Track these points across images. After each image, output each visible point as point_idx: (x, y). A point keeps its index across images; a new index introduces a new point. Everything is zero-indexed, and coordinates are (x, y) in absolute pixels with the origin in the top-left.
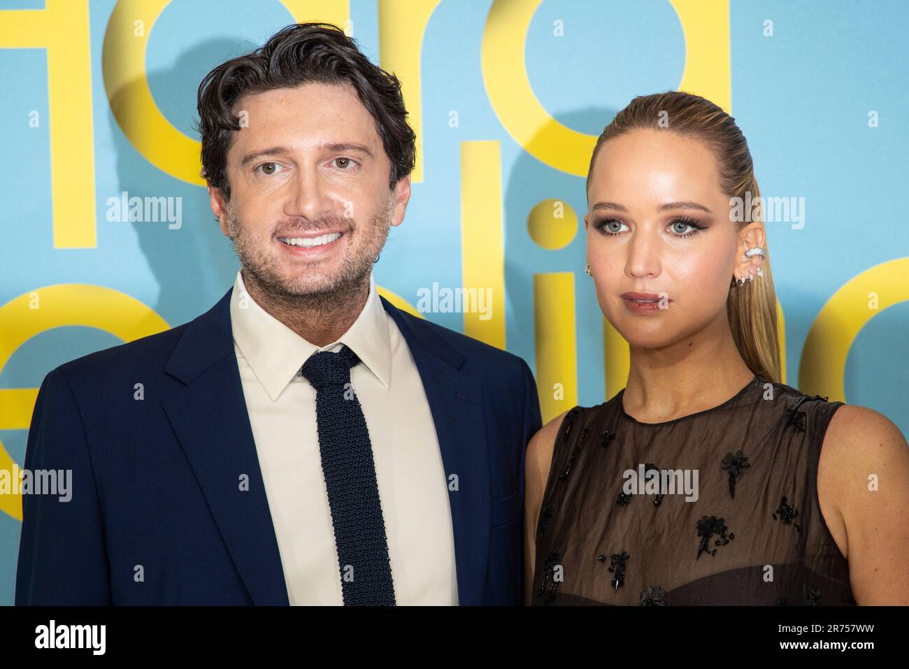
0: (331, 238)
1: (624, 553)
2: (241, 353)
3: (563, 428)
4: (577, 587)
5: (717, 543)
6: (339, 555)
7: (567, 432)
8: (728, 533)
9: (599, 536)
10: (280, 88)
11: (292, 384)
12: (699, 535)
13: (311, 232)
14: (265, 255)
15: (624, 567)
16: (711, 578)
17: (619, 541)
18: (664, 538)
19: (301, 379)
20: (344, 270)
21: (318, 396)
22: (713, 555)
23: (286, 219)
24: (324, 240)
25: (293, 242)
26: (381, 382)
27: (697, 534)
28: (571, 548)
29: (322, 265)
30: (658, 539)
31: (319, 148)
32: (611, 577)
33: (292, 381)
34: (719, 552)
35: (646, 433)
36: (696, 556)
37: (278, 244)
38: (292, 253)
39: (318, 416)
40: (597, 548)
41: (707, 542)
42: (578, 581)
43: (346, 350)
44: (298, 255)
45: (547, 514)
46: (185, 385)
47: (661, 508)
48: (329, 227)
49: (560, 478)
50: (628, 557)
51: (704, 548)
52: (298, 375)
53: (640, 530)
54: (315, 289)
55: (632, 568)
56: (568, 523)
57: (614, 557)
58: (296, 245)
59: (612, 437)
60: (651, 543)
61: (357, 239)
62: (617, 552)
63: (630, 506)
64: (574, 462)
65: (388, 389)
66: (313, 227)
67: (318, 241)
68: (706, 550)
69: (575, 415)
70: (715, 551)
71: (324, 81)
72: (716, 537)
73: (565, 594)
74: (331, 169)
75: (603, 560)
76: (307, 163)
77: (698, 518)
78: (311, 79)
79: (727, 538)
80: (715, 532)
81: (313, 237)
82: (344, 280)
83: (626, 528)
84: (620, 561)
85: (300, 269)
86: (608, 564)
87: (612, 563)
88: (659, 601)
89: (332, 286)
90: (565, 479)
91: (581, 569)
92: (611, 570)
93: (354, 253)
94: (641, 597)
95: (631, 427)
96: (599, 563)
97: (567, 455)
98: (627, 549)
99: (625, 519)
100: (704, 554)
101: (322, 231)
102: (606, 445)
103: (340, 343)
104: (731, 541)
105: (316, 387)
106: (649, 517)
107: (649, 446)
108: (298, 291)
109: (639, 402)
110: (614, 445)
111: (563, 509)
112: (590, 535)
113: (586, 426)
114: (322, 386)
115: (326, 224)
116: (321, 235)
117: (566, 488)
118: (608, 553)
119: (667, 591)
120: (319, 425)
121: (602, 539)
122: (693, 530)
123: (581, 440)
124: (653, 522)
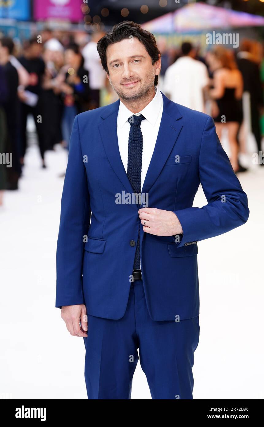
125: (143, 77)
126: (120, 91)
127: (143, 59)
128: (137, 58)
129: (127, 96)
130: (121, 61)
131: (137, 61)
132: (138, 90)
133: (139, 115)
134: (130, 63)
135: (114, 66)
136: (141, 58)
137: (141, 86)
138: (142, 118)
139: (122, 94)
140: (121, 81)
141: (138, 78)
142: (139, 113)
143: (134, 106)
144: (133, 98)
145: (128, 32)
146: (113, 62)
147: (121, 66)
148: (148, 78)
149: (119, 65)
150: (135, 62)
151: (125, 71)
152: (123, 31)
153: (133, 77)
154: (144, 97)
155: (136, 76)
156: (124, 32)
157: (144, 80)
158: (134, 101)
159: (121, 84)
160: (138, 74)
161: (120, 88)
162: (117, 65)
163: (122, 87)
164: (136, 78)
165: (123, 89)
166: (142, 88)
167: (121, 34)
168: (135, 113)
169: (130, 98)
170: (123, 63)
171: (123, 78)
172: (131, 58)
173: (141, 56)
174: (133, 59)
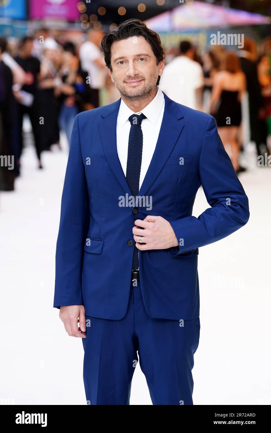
125: (147, 76)
126: (123, 89)
127: (148, 58)
128: (142, 57)
129: (130, 95)
130: (126, 59)
131: (142, 59)
132: (141, 89)
133: (139, 115)
134: (135, 61)
135: (118, 64)
136: (146, 57)
137: (144, 85)
138: (143, 117)
139: (125, 92)
140: (125, 79)
141: (142, 77)
142: (140, 112)
143: (136, 105)
144: (135, 97)
145: (135, 30)
146: (118, 59)
147: (126, 64)
148: (152, 77)
149: (124, 63)
150: (140, 60)
151: (129, 69)
152: (130, 28)
153: (138, 75)
154: (146, 97)
155: (141, 75)
156: (131, 30)
157: (148, 79)
158: (136, 100)
159: (124, 82)
160: (142, 73)
161: (123, 86)
162: (122, 62)
163: (125, 85)
165: (126, 87)
166: (145, 88)
167: (127, 31)
168: (136, 112)
169: (133, 97)
170: (128, 61)
171: (128, 76)
172: (136, 57)
173: (147, 55)
174: (138, 57)
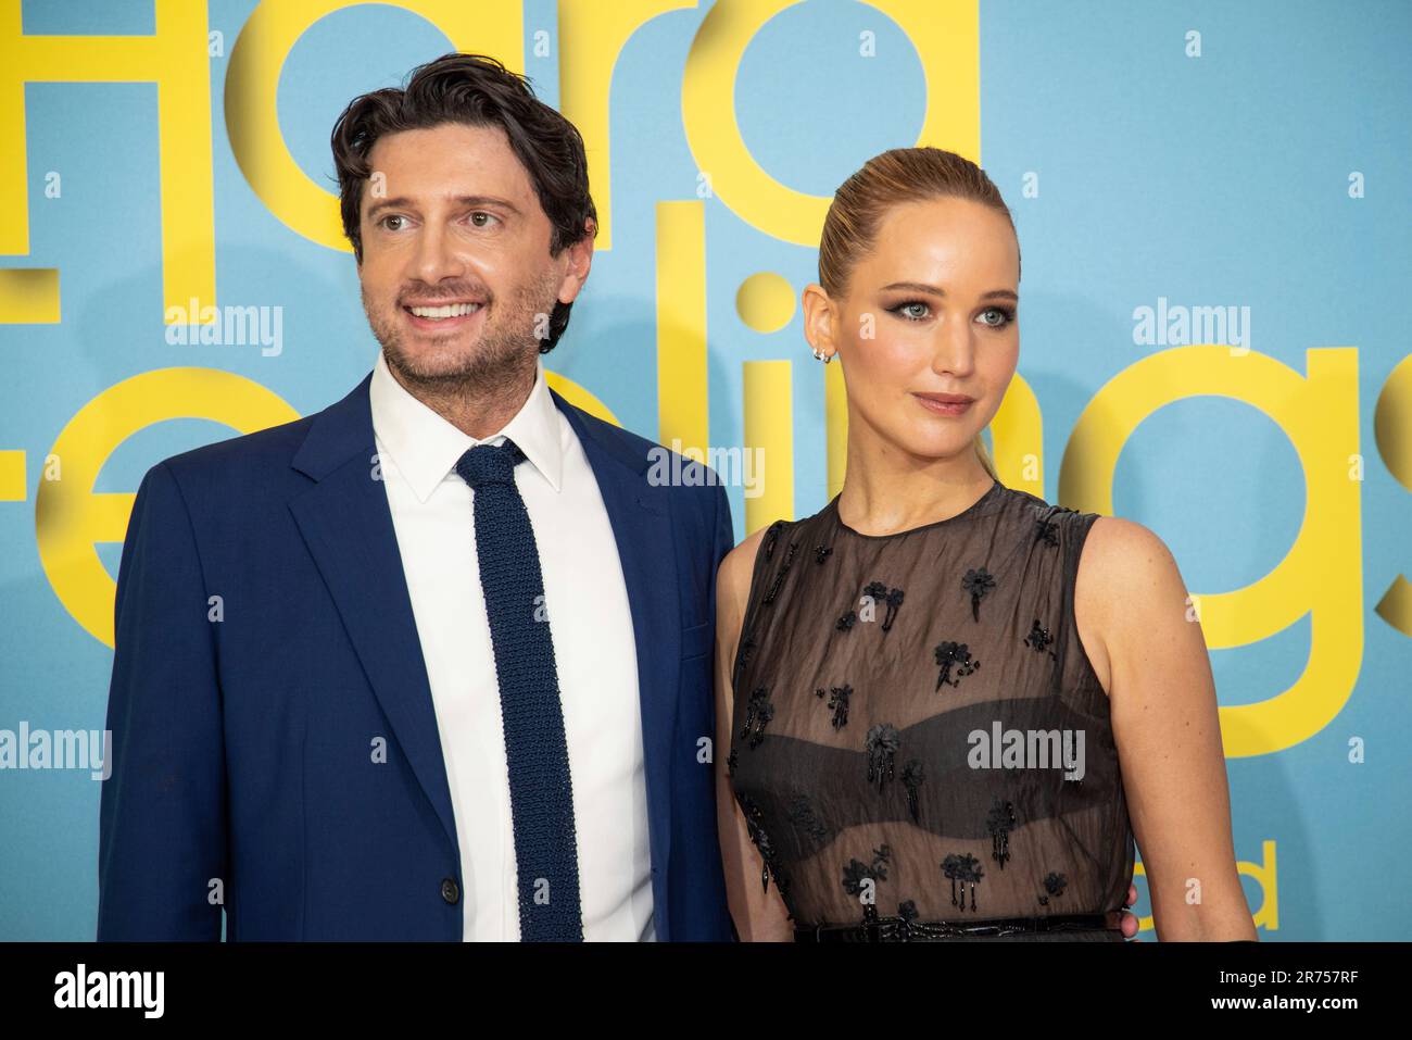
0: (463, 310)
1: (847, 686)
2: (383, 447)
3: (765, 544)
4: (789, 727)
5: (960, 673)
6: (500, 685)
7: (770, 549)
8: (973, 660)
9: (815, 668)
10: (413, 128)
11: (444, 483)
12: (938, 663)
13: (436, 300)
14: (390, 326)
15: (846, 702)
16: (953, 712)
17: (840, 672)
18: (896, 667)
19: (456, 477)
20: (480, 350)
21: (476, 496)
22: (955, 687)
23: (410, 284)
24: (454, 311)
25: (418, 312)
26: (550, 484)
27: (935, 661)
28: (781, 683)
29: (451, 343)
30: (888, 670)
31: (448, 200)
32: (832, 714)
33: (445, 479)
34: (961, 686)
35: (871, 548)
36: (935, 688)
37: (404, 314)
38: (416, 326)
39: (476, 520)
40: (813, 682)
41: (948, 671)
42: (791, 721)
43: (509, 444)
44: (421, 328)
45: (748, 644)
46: (316, 482)
47: (890, 635)
48: (457, 295)
49: (763, 602)
50: (852, 691)
51: (944, 678)
52: (451, 473)
53: (865, 659)
54: (441, 370)
55: (856, 704)
56: (776, 653)
57: (834, 691)
58: (421, 316)
59: (829, 552)
60: (878, 675)
61: (498, 313)
62: (839, 684)
63: (852, 632)
64: (780, 584)
65: (559, 492)
66: (438, 295)
67: (446, 312)
68: (948, 682)
69: (778, 530)
70: (957, 681)
71: (467, 123)
72: (957, 666)
73: (774, 736)
74: (467, 228)
75: (821, 694)
76: (434, 216)
77: (937, 644)
78: (451, 119)
79: (972, 667)
80: (957, 659)
81: (440, 306)
82: (480, 361)
83: (850, 655)
84: (843, 696)
85: (424, 346)
86: (828, 698)
87: (833, 699)
88: (890, 741)
89: (463, 368)
90: (770, 603)
91: (794, 707)
92: (831, 707)
93: (492, 329)
94: (868, 738)
95: (851, 540)
96: (816, 699)
97: (772, 575)
98: (850, 682)
99: (848, 647)
100: (945, 686)
101: (448, 299)
102: (821, 561)
103: (502, 436)
104: (975, 670)
105: (473, 487)
106: (877, 643)
107: (875, 562)
108: (423, 373)
109: (861, 511)
110: (832, 560)
111: (770, 636)
112: (805, 667)
113: (793, 542)
114: (481, 486)
115: (455, 292)
116: (451, 305)
117: (773, 613)
118: (827, 687)
119: (901, 728)
120: (477, 531)
121: (819, 671)
122: (931, 657)
123: (788, 557)
124: (881, 649)
125: (502, 290)
126: (390, 337)
127: (512, 216)
128: (483, 209)
130: (416, 207)
131: (479, 219)
132: (469, 351)
134: (454, 224)
135: (380, 224)
136: (503, 210)
138: (515, 454)
141: (478, 290)
145: (470, 95)
146: (384, 205)
147: (410, 229)
148: (523, 300)
149: (405, 224)
150: (470, 221)
153: (458, 280)
155: (473, 279)
156: (455, 91)
157: (506, 304)
159: (400, 303)
164: (469, 286)
165: (403, 333)
166: (488, 345)
167: (439, 98)
168: (480, 438)
169: (432, 378)
170: (420, 217)
172: (459, 204)
173: (507, 205)
174: (467, 206)
